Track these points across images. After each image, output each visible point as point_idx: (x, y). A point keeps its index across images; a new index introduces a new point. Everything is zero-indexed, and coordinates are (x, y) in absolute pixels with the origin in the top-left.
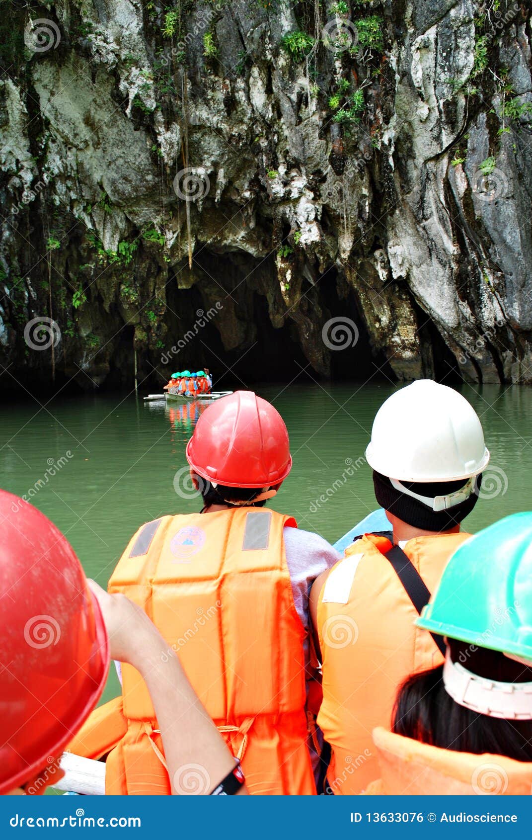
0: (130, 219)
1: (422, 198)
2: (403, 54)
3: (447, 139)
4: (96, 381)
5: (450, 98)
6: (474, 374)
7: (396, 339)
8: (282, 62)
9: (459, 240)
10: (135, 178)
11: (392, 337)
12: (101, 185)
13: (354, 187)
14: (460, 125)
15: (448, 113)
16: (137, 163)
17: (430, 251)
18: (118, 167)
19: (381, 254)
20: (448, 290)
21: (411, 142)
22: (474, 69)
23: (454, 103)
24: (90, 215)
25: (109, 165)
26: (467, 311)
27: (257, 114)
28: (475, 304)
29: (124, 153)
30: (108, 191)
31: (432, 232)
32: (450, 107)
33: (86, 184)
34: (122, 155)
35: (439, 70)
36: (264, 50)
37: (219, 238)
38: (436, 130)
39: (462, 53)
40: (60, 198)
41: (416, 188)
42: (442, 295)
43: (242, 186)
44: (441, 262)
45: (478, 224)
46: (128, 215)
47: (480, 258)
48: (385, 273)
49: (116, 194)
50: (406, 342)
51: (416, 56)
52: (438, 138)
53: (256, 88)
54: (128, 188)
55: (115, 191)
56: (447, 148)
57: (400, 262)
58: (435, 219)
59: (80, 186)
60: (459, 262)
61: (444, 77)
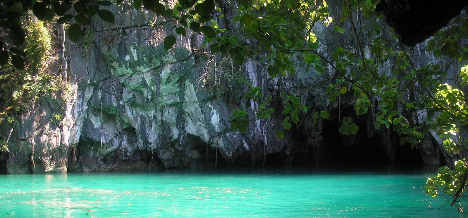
0: (311, 93)
7: (424, 146)
10: (315, 78)
11: (422, 145)
12: (300, 80)
16: (317, 73)
18: (308, 74)
19: (414, 114)
25: (305, 73)
29: (312, 69)
30: (303, 82)
33: (295, 80)
34: (311, 70)
37: (348, 102)
40: (287, 88)
46: (310, 91)
48: (416, 121)
49: (306, 84)
50: (428, 147)
53: (367, 53)
54: (312, 82)
55: (306, 82)
57: (421, 118)
59: (293, 81)
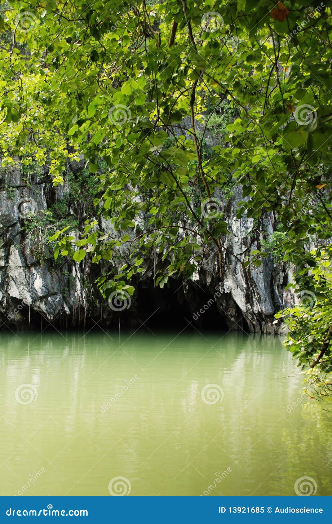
1: (235, 267)
2: (230, 221)
3: (244, 249)
4: (108, 323)
5: (245, 236)
6: (253, 329)
7: (229, 313)
8: (189, 222)
9: (247, 283)
11: (227, 312)
12: (119, 250)
13: (212, 261)
14: (248, 245)
15: (244, 241)
17: (237, 285)
19: (221, 284)
20: (243, 299)
21: (232, 248)
22: (253, 228)
23: (246, 238)
24: (114, 261)
26: (250, 307)
27: (180, 235)
28: (252, 305)
30: (121, 252)
31: (239, 279)
32: (245, 239)
35: (241, 227)
36: (184, 217)
38: (240, 246)
39: (249, 223)
41: (234, 264)
42: (241, 301)
43: (172, 255)
44: (241, 289)
45: (252, 279)
47: (253, 289)
48: (222, 291)
50: (232, 315)
51: (234, 223)
52: (241, 248)
55: (124, 252)
56: (244, 252)
57: (228, 288)
58: (240, 274)
60: (247, 290)
61: (243, 229)
